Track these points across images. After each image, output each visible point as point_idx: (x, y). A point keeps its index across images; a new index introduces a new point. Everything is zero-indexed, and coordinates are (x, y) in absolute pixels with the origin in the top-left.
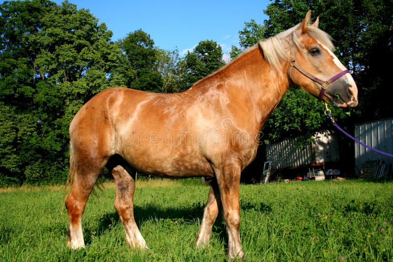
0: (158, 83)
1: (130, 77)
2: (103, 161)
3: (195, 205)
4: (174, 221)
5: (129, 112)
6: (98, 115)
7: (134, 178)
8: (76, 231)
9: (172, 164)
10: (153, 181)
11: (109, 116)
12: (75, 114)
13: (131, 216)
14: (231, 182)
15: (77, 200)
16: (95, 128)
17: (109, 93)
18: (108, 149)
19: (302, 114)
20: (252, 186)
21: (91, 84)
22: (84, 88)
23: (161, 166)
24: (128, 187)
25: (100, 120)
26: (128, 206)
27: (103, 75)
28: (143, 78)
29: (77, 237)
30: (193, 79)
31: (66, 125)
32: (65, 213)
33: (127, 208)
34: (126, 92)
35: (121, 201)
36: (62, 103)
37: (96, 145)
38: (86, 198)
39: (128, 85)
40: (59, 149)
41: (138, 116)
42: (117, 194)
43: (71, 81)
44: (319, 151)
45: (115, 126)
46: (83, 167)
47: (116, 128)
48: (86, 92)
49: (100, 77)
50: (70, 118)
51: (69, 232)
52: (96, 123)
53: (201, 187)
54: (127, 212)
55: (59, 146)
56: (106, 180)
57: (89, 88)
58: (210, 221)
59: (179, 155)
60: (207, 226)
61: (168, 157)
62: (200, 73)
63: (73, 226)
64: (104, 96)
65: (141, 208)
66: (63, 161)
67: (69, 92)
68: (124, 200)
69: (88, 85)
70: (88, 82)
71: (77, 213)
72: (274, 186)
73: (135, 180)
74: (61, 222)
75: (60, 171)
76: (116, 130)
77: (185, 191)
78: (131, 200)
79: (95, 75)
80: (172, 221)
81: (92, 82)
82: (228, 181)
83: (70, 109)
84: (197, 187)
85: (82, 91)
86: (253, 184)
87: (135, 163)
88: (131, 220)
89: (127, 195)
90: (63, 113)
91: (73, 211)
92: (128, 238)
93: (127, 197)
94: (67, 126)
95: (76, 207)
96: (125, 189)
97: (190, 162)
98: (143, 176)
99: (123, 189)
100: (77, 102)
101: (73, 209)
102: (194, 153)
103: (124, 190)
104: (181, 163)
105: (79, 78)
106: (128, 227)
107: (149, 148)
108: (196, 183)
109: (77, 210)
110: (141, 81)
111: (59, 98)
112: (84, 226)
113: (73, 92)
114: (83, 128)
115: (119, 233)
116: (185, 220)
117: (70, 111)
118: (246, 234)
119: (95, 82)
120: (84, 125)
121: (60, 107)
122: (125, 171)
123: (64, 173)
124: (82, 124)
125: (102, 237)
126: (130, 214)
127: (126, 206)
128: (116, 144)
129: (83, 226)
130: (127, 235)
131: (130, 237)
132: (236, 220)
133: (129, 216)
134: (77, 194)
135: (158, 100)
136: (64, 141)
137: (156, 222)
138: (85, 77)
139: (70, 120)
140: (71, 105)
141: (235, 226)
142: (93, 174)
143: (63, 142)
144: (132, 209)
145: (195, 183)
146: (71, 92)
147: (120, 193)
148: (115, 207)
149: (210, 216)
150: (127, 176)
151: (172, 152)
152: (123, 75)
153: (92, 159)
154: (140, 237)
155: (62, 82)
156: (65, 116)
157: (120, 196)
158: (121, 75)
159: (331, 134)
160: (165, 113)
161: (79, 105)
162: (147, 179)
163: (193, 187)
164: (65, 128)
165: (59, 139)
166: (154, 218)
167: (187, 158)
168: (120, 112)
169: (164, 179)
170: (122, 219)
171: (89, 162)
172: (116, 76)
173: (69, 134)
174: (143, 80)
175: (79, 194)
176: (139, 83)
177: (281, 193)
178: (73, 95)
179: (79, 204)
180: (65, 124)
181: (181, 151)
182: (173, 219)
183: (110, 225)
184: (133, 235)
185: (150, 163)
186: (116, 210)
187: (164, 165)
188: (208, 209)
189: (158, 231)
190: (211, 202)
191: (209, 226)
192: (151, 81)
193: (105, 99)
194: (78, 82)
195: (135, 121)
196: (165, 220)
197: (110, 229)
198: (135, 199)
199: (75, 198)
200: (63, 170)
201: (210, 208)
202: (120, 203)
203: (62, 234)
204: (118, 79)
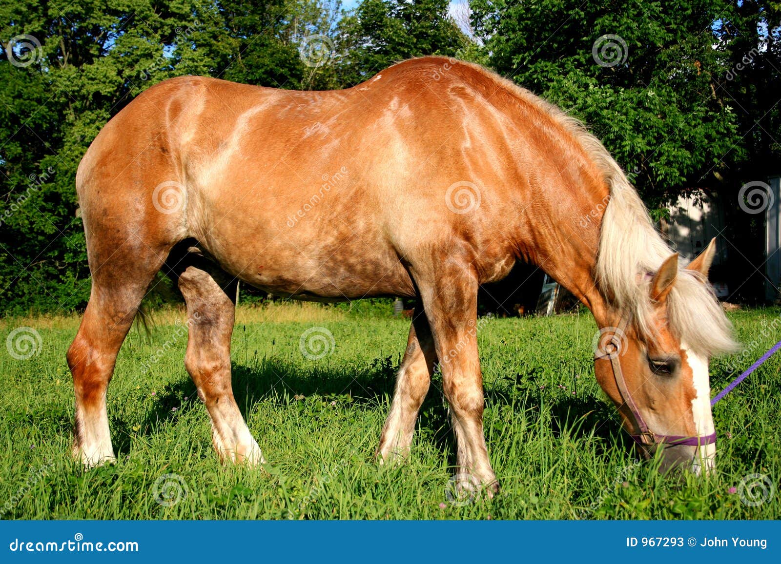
0: (290, 70)
1: (224, 57)
2: (158, 254)
3: (379, 364)
4: (330, 401)
5: (219, 133)
6: (144, 144)
7: (232, 296)
8: (93, 422)
9: (320, 258)
10: (279, 308)
11: (171, 146)
12: (88, 145)
13: (225, 387)
14: (460, 314)
15: (96, 347)
16: (137, 174)
17: (171, 90)
18: (170, 225)
19: (642, 152)
20: (515, 320)
21: (127, 72)
22: (110, 82)
23: (294, 265)
24: (217, 317)
25: (148, 156)
26: (218, 363)
27: (157, 50)
28: (254, 58)
29: (97, 437)
30: (377, 62)
31: (66, 172)
32: (67, 381)
33: (215, 369)
34: (211, 88)
35: (202, 352)
36: (57, 117)
37: (141, 216)
38: (116, 343)
39: (218, 72)
40: (50, 229)
41: (240, 144)
42: (192, 336)
43: (77, 64)
44: (680, 239)
45: (186, 168)
46: (111, 269)
47: (190, 172)
48: (116, 91)
49: (149, 56)
50: (76, 153)
51: (77, 424)
52: (138, 162)
53: (393, 323)
54: (217, 377)
55: (50, 222)
56: (165, 305)
57: (123, 81)
58: (412, 401)
59: (337, 238)
60: (405, 413)
61: (311, 242)
62: (394, 49)
63: (86, 409)
64: (159, 96)
65: (249, 370)
66: (60, 258)
67: (73, 92)
68: (209, 350)
69: (120, 73)
70: (120, 66)
71: (96, 378)
72: (570, 321)
73: (234, 302)
74: (56, 402)
75: (53, 283)
76: (188, 177)
77: (353, 331)
78: (225, 349)
79: (138, 48)
80: (324, 400)
81: (131, 65)
82: (452, 311)
83: (76, 132)
84: (383, 323)
85: (106, 90)
86: (519, 317)
87: (234, 258)
88: (225, 398)
89: (215, 338)
90: (58, 143)
91: (86, 375)
92: (217, 440)
93: (215, 341)
94: (69, 174)
95: (93, 364)
96: (210, 323)
97: (361, 256)
98: (254, 295)
99: (205, 324)
100: (93, 116)
101: (87, 370)
102: (370, 235)
103: (207, 326)
104: (339, 257)
105: (98, 57)
106: (217, 413)
107: (267, 222)
108: (382, 313)
109: (97, 371)
110: (251, 66)
111: (50, 105)
112: (113, 411)
113: (84, 91)
114: (108, 175)
115: (197, 428)
116: (355, 399)
117: (77, 136)
118: (499, 432)
119: (137, 67)
120: (110, 168)
121: (51, 129)
122: (211, 279)
123: (63, 287)
124: (105, 165)
125: (156, 438)
126: (222, 382)
127: (214, 364)
128: (189, 210)
129: (109, 413)
130: (216, 432)
131: (223, 438)
132: (473, 399)
133: (219, 389)
134: (95, 333)
135: (289, 107)
136: (62, 210)
137: (285, 404)
138: (111, 54)
139: (76, 160)
140: (79, 123)
141: (470, 413)
142: (135, 286)
143: (59, 213)
144: (228, 372)
145: (380, 315)
146: (78, 91)
147: (200, 333)
148: (186, 365)
149: (411, 388)
150: (216, 293)
151: (320, 231)
152: (206, 50)
153: (131, 248)
154: (246, 438)
155: (56, 65)
156: (66, 148)
157: (199, 340)
158: (201, 51)
159: (710, 200)
160: (305, 137)
161: (97, 124)
162: (263, 302)
163: (373, 323)
164: (66, 179)
165: (50, 205)
166: (281, 393)
167: (354, 246)
168: (196, 133)
169: (305, 304)
170: (203, 394)
171: (125, 257)
172: (188, 53)
173: (74, 194)
174: (254, 63)
175: (99, 336)
176: (245, 70)
177: (585, 337)
178: (84, 98)
179: (99, 359)
180: (64, 168)
181: (342, 228)
182: (327, 397)
183: (174, 409)
184: (232, 433)
185: (268, 258)
186: (189, 373)
187: (300, 262)
188: (407, 372)
189: (289, 424)
190: (414, 356)
191: (410, 412)
192: (272, 66)
193: (160, 104)
194: (95, 66)
195: (233, 157)
196: (307, 399)
197: (176, 420)
198: (235, 349)
199: (91, 344)
200: (60, 281)
201: (412, 369)
202: (199, 357)
203: (58, 431)
204: (193, 60)
